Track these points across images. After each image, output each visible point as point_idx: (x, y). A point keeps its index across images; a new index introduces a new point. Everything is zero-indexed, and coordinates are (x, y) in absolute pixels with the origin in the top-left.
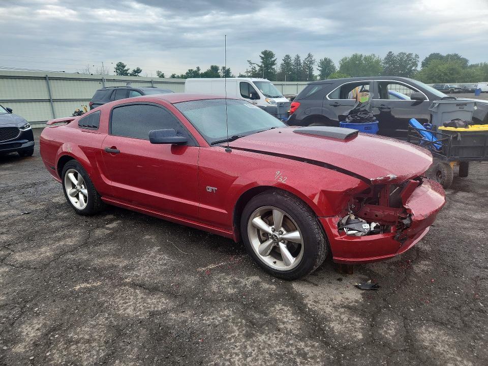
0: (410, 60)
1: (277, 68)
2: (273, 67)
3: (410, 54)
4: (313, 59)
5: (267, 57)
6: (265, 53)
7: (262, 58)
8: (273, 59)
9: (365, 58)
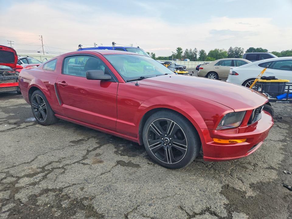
0: (240, 51)
1: (183, 54)
2: (181, 54)
3: (240, 48)
4: (197, 50)
5: (179, 49)
6: (178, 48)
7: (177, 51)
8: (181, 51)
9: (220, 50)
